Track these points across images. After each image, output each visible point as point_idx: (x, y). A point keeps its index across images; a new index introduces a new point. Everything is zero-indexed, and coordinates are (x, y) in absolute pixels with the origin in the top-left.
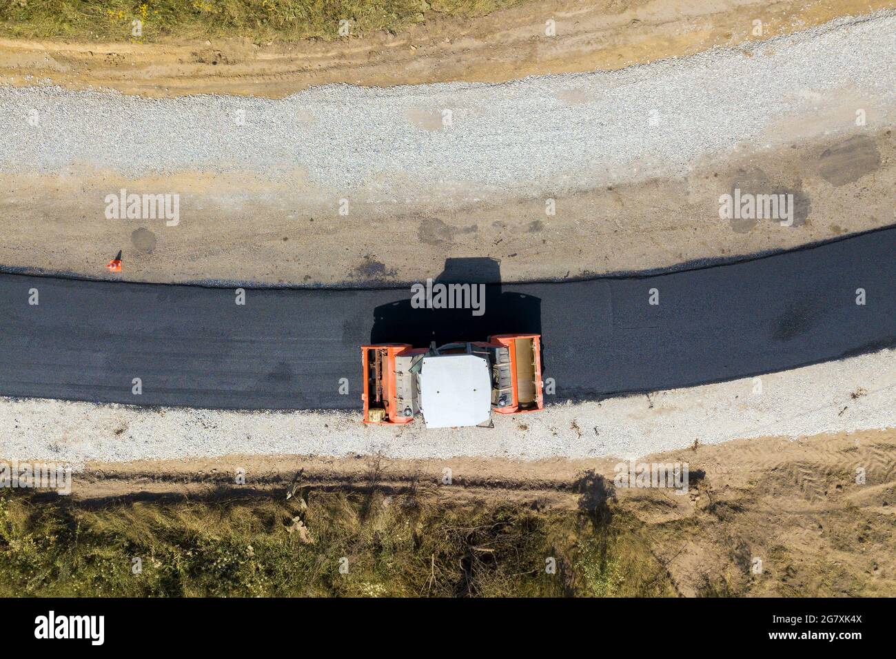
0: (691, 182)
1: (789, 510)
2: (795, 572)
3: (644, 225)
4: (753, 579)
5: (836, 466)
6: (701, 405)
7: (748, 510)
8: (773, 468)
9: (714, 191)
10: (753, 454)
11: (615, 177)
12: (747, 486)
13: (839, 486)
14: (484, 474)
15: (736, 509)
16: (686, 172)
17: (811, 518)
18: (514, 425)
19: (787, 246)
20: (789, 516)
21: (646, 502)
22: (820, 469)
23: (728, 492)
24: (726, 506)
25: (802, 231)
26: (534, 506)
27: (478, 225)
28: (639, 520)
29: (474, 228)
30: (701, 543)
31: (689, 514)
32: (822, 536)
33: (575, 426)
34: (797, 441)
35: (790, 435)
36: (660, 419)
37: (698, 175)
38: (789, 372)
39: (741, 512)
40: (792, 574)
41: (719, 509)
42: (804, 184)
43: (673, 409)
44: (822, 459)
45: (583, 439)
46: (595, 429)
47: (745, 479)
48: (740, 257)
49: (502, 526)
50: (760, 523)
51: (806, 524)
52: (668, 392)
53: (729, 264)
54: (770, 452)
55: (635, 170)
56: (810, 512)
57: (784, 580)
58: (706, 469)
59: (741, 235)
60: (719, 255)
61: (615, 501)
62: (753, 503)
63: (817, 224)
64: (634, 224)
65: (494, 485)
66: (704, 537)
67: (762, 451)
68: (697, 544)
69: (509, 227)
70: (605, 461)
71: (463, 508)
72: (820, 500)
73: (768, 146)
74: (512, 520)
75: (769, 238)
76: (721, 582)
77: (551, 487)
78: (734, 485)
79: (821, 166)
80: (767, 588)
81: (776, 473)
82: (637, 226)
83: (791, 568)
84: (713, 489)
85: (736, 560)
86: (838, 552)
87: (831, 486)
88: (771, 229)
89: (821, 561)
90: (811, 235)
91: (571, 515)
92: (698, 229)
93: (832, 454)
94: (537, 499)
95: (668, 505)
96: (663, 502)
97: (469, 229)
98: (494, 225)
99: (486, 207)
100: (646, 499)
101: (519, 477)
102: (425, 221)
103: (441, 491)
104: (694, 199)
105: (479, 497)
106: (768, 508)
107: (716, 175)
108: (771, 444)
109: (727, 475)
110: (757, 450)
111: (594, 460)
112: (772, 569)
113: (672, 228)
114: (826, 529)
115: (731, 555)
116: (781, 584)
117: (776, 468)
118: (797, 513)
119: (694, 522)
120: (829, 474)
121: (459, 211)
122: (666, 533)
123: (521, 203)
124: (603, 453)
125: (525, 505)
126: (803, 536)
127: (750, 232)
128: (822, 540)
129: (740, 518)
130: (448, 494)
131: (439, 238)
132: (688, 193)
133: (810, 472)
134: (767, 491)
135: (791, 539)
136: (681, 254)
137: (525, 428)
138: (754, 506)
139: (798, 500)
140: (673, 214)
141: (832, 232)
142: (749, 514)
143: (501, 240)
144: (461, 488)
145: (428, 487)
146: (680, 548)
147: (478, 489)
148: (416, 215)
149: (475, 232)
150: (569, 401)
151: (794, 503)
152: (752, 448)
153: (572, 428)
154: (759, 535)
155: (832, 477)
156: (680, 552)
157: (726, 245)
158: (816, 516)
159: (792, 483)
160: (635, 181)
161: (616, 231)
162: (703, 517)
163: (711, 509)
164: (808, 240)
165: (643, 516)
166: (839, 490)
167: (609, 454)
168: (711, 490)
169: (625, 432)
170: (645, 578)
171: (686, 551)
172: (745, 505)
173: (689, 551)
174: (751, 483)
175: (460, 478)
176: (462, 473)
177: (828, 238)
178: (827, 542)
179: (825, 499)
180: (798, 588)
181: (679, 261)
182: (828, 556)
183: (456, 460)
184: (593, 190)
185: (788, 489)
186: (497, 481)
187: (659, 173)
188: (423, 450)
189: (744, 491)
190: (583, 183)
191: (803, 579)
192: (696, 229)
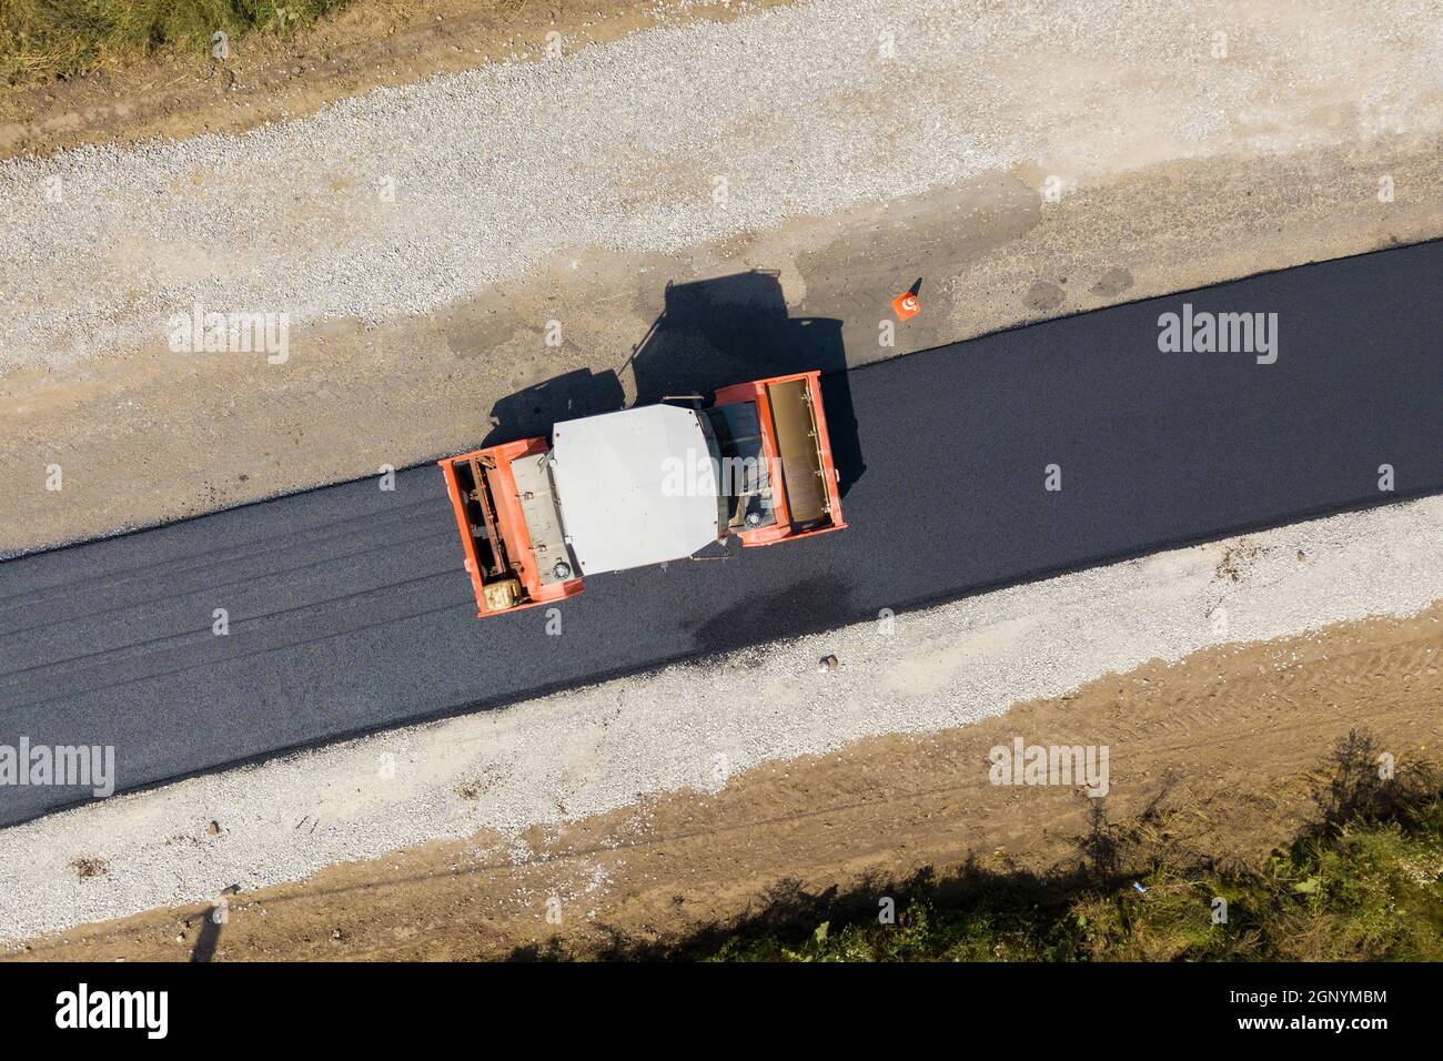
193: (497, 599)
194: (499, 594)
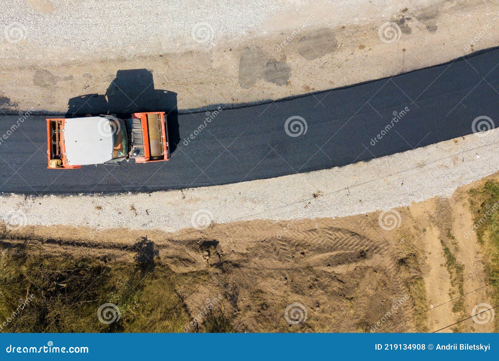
0: (214, 54)
1: (268, 267)
2: (267, 307)
3: (182, 80)
4: (239, 310)
5: (303, 240)
6: (216, 198)
7: (243, 266)
8: (263, 240)
9: (229, 61)
10: (250, 231)
11: (165, 48)
12: (245, 251)
13: (303, 253)
14: (75, 237)
15: (236, 266)
16: (211, 47)
17: (281, 273)
18: (93, 206)
19: (275, 98)
20: (268, 271)
21: (176, 259)
22: (293, 242)
23: (233, 255)
24: (230, 264)
25: (285, 89)
26: (104, 259)
27: (74, 75)
28: (171, 270)
29: (71, 77)
30: (208, 286)
31: (203, 267)
32: (286, 284)
33: (133, 208)
34: (278, 223)
35: (274, 219)
36: (190, 206)
37: (219, 50)
38: (273, 179)
39: (238, 267)
40: (265, 308)
41: (225, 266)
42: (288, 58)
43: (198, 200)
44: (294, 236)
45: (138, 217)
46: (147, 211)
47: (244, 247)
48: (244, 103)
49: (80, 270)
50: (249, 275)
51: (277, 276)
52: (195, 189)
53: (237, 108)
54: (261, 230)
55: (178, 44)
56: (281, 269)
57: (259, 311)
58: (219, 239)
59: (245, 90)
60: (231, 102)
61: (159, 258)
62: (247, 262)
63: (295, 84)
64: (176, 79)
65: (79, 245)
66: (210, 282)
67: (256, 229)
68: (206, 287)
69: (94, 78)
70: (153, 232)
71: (57, 258)
72: (289, 261)
73: (265, 33)
74: (87, 267)
75: (263, 92)
76: (219, 311)
77: (117, 247)
78: (238, 251)
79: (299, 46)
80: (247, 317)
81: (264, 244)
82: (178, 81)
83: (265, 304)
84: (224, 252)
85: (229, 298)
86: (295, 295)
87: (297, 253)
88: (265, 86)
89: (285, 300)
90: (291, 91)
91: (129, 266)
92: (218, 84)
93: (301, 233)
94: (107, 254)
95: (190, 261)
96: (187, 259)
97: (67, 78)
98: (84, 76)
99: (80, 64)
100: (177, 257)
101: (98, 241)
102: (38, 72)
103: (43, 247)
104: (216, 65)
105: (69, 252)
106: (255, 266)
107: (231, 50)
108: (263, 225)
109: (233, 244)
110: (253, 228)
111: (146, 231)
112: (252, 304)
113: (201, 83)
114: (289, 280)
115: (225, 295)
116: (258, 314)
117: (264, 241)
118: (273, 269)
119: (206, 273)
120: (297, 245)
121: (62, 66)
122: (186, 279)
123: (103, 62)
124: (151, 227)
125: (99, 258)
126: (274, 284)
127: (251, 88)
128: (286, 287)
129: (236, 271)
130: (48, 249)
131: (47, 83)
132: (212, 61)
133: (285, 243)
134: (256, 255)
135: (267, 285)
136: (206, 100)
137: (100, 208)
138: (247, 264)
139: (274, 261)
140: (202, 74)
141: (304, 90)
142: (243, 269)
143: (89, 86)
144: (57, 246)
145: (36, 244)
146: (194, 289)
147: (68, 247)
148: (33, 67)
149: (71, 79)
150: (130, 193)
151: (271, 263)
152: (249, 227)
153: (132, 210)
154: (247, 283)
155: (299, 247)
156: (194, 292)
157: (235, 96)
158: (284, 272)
159: (272, 250)
160: (178, 52)
161: (164, 84)
162: (211, 270)
163: (219, 265)
164: (289, 95)
165: (173, 268)
166: (301, 255)
167: (156, 228)
168: (222, 253)
169: (166, 214)
170: (168, 307)
171: (198, 291)
172: (242, 264)
173: (200, 291)
174: (247, 249)
175: (59, 239)
176: (61, 236)
177: (301, 93)
178: (288, 288)
179: (292, 261)
180: (268, 317)
181: (204, 105)
182: (289, 297)
183: (55, 227)
184: (150, 56)
185: (269, 254)
186: (83, 242)
187: (193, 47)
188: (32, 220)
189: (242, 254)
190: (144, 51)
191: (272, 312)
192: (216, 84)
193: (53, 164)
194: (53, 163)
